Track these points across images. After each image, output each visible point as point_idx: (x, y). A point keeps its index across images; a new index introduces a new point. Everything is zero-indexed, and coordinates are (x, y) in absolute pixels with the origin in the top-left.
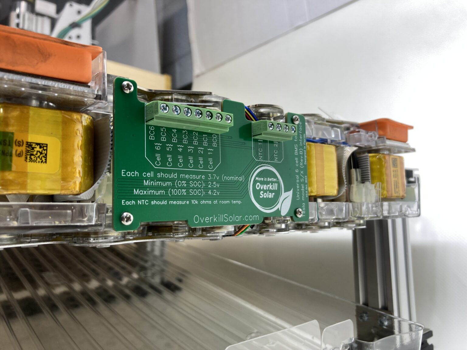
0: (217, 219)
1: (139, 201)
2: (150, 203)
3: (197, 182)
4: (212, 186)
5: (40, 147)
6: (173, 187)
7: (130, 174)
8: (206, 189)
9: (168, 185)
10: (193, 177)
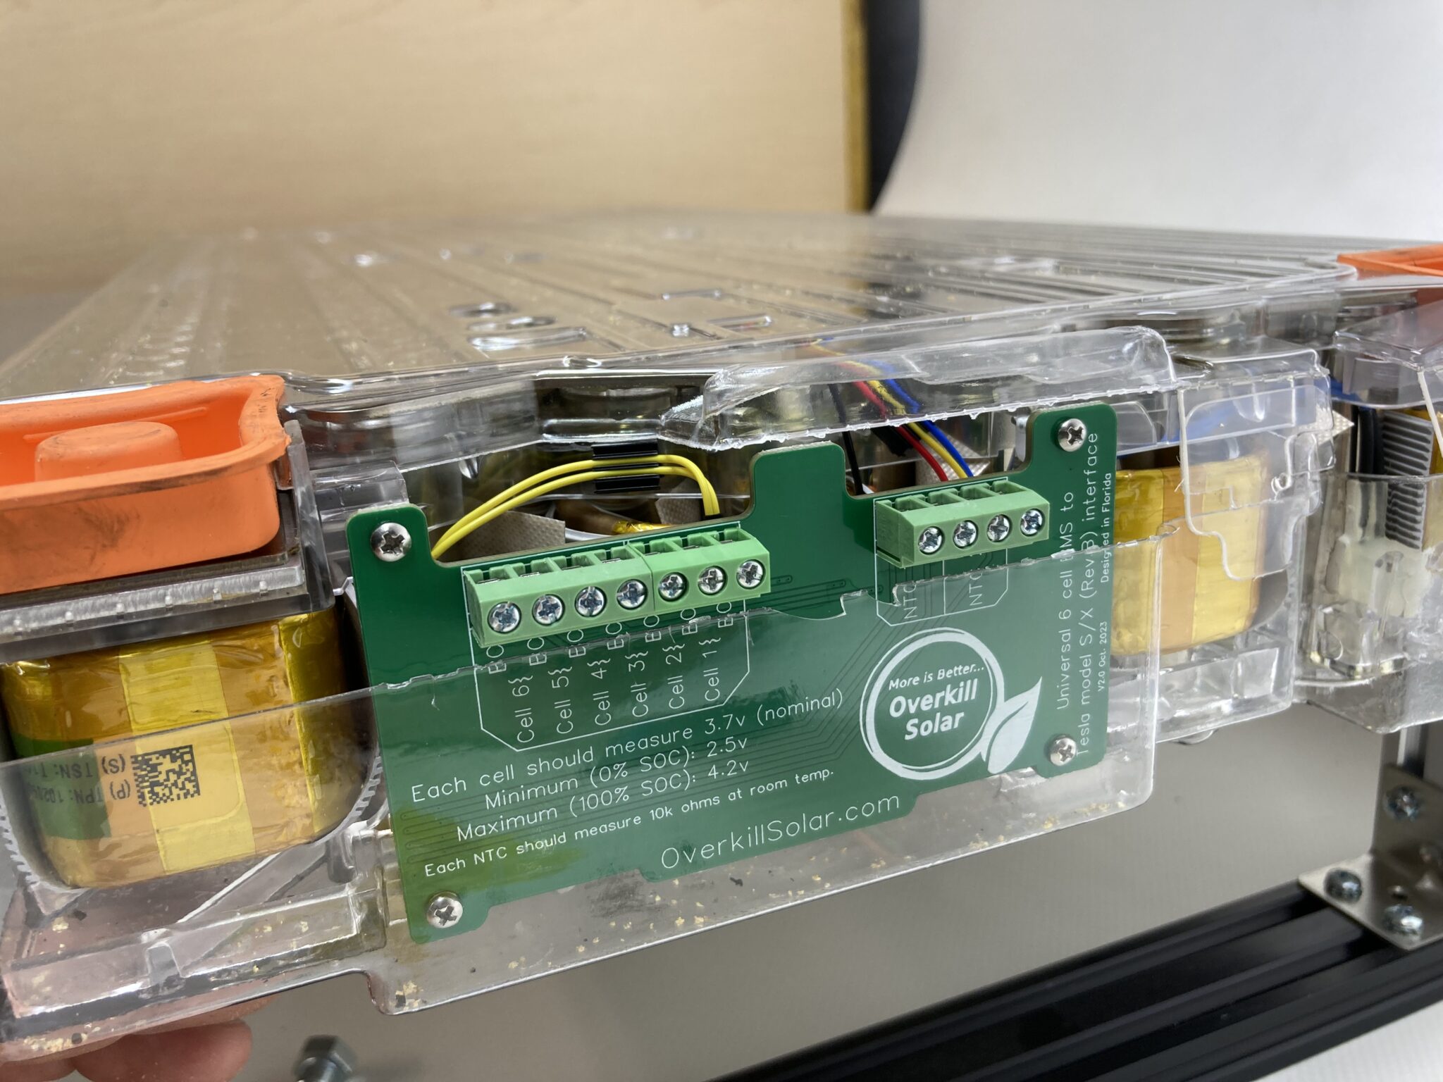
0: (744, 842)
1: (476, 856)
2: (511, 851)
3: (667, 753)
4: (719, 753)
5: (173, 760)
7: (437, 792)
8: (700, 766)
9: (565, 789)
10: (650, 743)
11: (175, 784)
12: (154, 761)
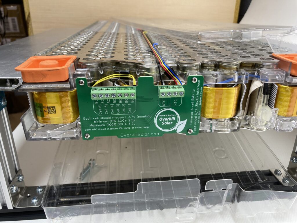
0: (134, 135)
1: (92, 129)
2: (98, 129)
3: (122, 120)
4: (130, 121)
5: (53, 108)
6: (109, 123)
7: (87, 119)
8: (127, 122)
9: (106, 122)
10: (119, 118)
11: (53, 111)
12: (50, 108)
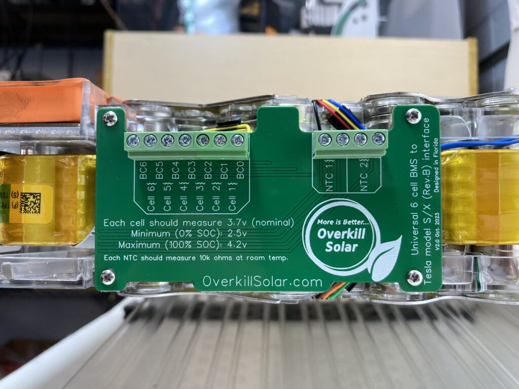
0: (242, 282)
1: (125, 256)
2: (139, 258)
3: (210, 230)
4: (233, 236)
5: (34, 198)
6: (172, 238)
7: (113, 224)
8: (224, 240)
9: (164, 236)
10: (202, 223)
11: (32, 207)
12: (27, 197)
